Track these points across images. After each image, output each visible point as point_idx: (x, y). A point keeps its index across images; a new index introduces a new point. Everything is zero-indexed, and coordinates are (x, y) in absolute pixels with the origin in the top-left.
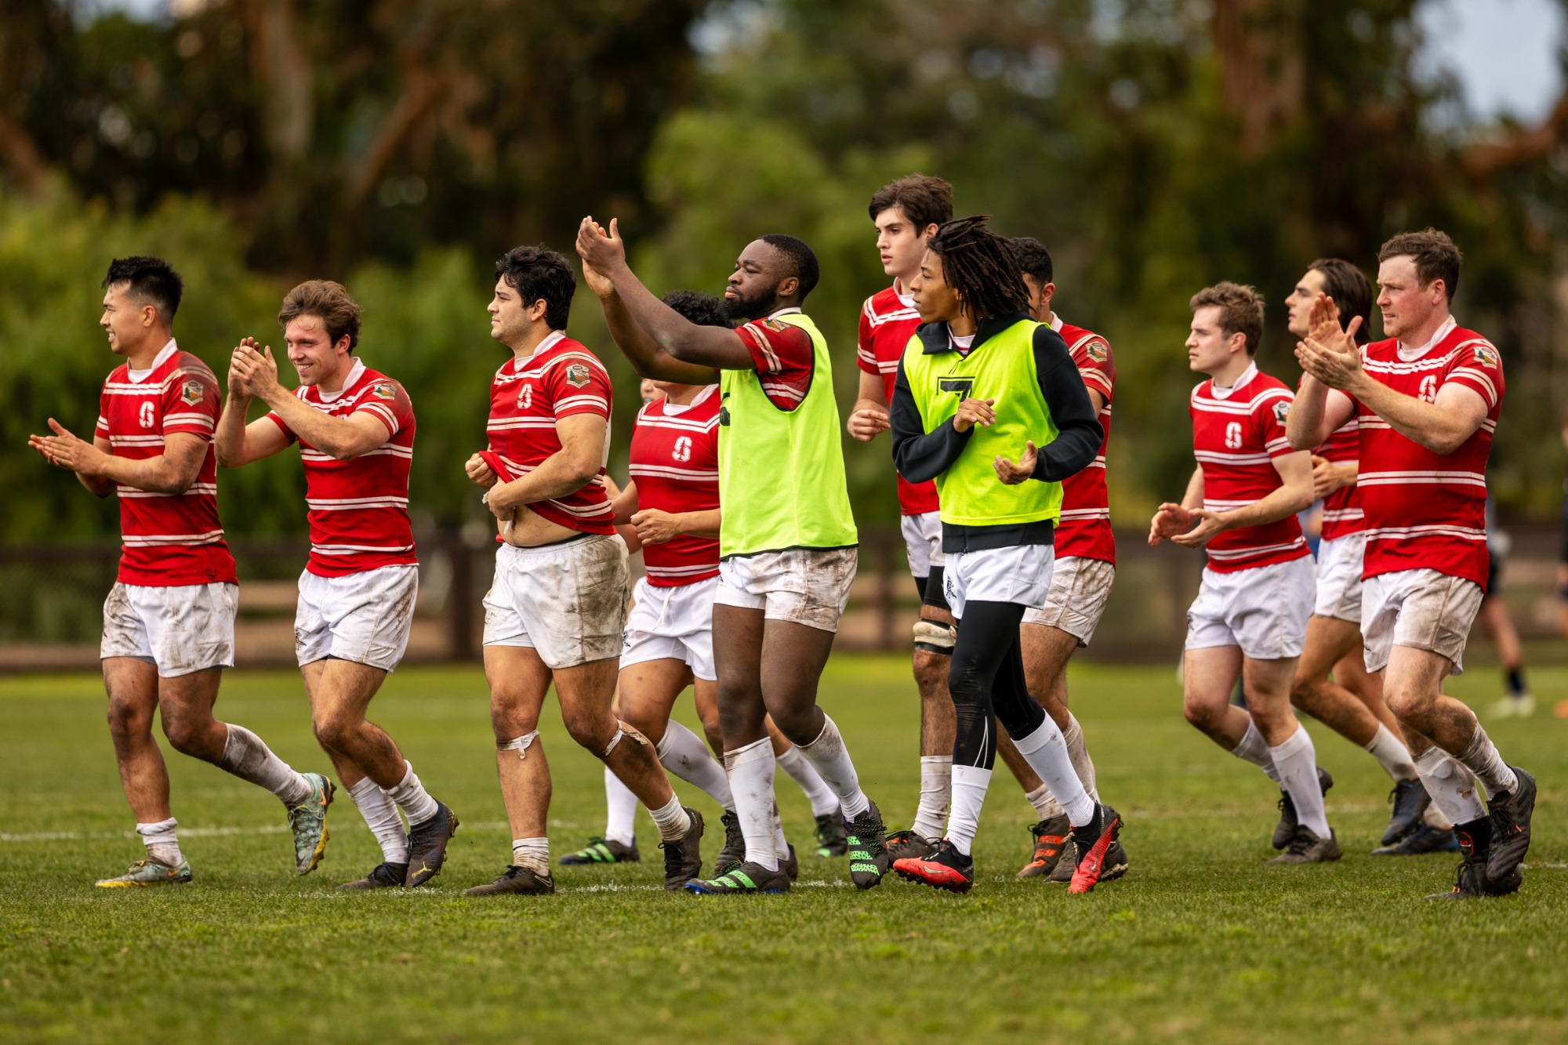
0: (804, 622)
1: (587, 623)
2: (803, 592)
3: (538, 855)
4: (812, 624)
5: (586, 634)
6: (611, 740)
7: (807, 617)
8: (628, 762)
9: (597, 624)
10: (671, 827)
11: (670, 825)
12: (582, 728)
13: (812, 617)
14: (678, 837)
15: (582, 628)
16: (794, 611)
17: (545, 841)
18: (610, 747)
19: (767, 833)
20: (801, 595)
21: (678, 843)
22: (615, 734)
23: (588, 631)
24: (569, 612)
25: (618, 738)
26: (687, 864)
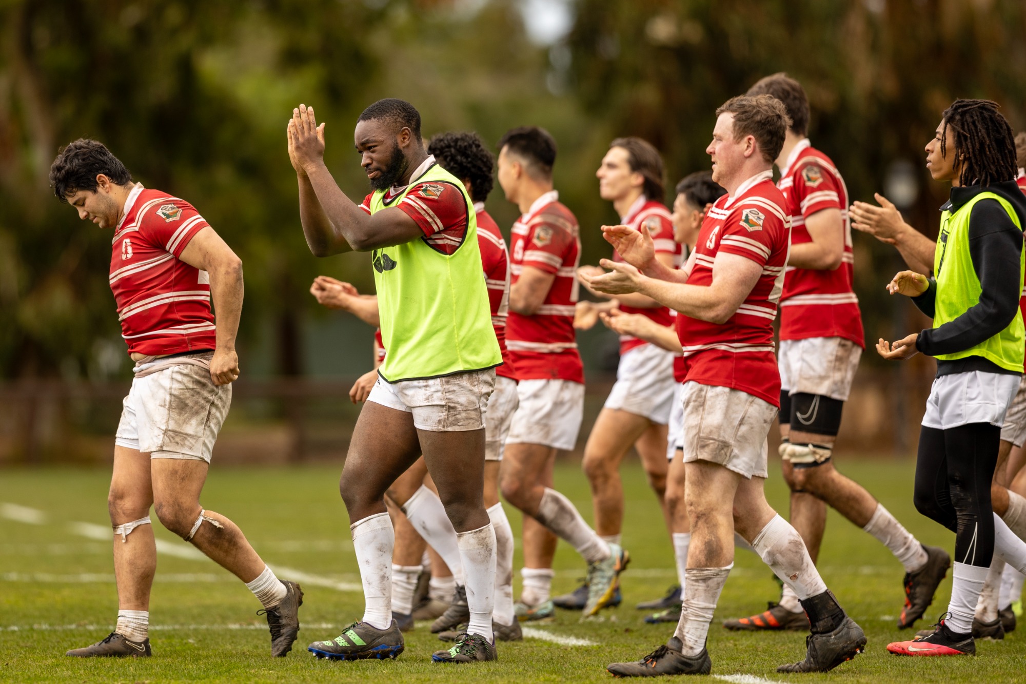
0: (450, 429)
1: (173, 419)
2: (443, 403)
3: (132, 625)
4: (456, 429)
5: (170, 428)
6: (193, 525)
7: (453, 424)
8: (211, 542)
9: (181, 422)
10: (266, 596)
11: (265, 594)
12: (167, 513)
13: (456, 422)
14: (273, 604)
15: (167, 422)
16: (439, 422)
17: (146, 614)
18: (193, 531)
19: (379, 594)
20: (442, 406)
21: (275, 608)
22: (197, 519)
23: (172, 425)
24: (161, 406)
25: (199, 523)
26: (284, 626)
